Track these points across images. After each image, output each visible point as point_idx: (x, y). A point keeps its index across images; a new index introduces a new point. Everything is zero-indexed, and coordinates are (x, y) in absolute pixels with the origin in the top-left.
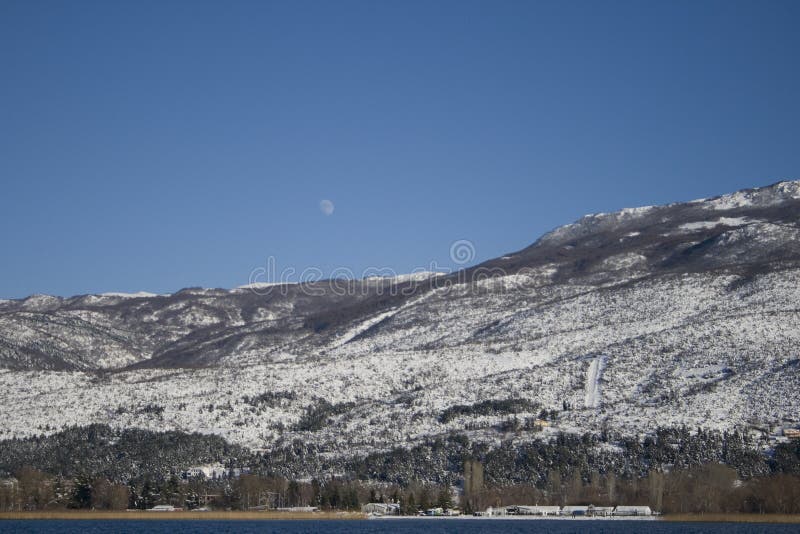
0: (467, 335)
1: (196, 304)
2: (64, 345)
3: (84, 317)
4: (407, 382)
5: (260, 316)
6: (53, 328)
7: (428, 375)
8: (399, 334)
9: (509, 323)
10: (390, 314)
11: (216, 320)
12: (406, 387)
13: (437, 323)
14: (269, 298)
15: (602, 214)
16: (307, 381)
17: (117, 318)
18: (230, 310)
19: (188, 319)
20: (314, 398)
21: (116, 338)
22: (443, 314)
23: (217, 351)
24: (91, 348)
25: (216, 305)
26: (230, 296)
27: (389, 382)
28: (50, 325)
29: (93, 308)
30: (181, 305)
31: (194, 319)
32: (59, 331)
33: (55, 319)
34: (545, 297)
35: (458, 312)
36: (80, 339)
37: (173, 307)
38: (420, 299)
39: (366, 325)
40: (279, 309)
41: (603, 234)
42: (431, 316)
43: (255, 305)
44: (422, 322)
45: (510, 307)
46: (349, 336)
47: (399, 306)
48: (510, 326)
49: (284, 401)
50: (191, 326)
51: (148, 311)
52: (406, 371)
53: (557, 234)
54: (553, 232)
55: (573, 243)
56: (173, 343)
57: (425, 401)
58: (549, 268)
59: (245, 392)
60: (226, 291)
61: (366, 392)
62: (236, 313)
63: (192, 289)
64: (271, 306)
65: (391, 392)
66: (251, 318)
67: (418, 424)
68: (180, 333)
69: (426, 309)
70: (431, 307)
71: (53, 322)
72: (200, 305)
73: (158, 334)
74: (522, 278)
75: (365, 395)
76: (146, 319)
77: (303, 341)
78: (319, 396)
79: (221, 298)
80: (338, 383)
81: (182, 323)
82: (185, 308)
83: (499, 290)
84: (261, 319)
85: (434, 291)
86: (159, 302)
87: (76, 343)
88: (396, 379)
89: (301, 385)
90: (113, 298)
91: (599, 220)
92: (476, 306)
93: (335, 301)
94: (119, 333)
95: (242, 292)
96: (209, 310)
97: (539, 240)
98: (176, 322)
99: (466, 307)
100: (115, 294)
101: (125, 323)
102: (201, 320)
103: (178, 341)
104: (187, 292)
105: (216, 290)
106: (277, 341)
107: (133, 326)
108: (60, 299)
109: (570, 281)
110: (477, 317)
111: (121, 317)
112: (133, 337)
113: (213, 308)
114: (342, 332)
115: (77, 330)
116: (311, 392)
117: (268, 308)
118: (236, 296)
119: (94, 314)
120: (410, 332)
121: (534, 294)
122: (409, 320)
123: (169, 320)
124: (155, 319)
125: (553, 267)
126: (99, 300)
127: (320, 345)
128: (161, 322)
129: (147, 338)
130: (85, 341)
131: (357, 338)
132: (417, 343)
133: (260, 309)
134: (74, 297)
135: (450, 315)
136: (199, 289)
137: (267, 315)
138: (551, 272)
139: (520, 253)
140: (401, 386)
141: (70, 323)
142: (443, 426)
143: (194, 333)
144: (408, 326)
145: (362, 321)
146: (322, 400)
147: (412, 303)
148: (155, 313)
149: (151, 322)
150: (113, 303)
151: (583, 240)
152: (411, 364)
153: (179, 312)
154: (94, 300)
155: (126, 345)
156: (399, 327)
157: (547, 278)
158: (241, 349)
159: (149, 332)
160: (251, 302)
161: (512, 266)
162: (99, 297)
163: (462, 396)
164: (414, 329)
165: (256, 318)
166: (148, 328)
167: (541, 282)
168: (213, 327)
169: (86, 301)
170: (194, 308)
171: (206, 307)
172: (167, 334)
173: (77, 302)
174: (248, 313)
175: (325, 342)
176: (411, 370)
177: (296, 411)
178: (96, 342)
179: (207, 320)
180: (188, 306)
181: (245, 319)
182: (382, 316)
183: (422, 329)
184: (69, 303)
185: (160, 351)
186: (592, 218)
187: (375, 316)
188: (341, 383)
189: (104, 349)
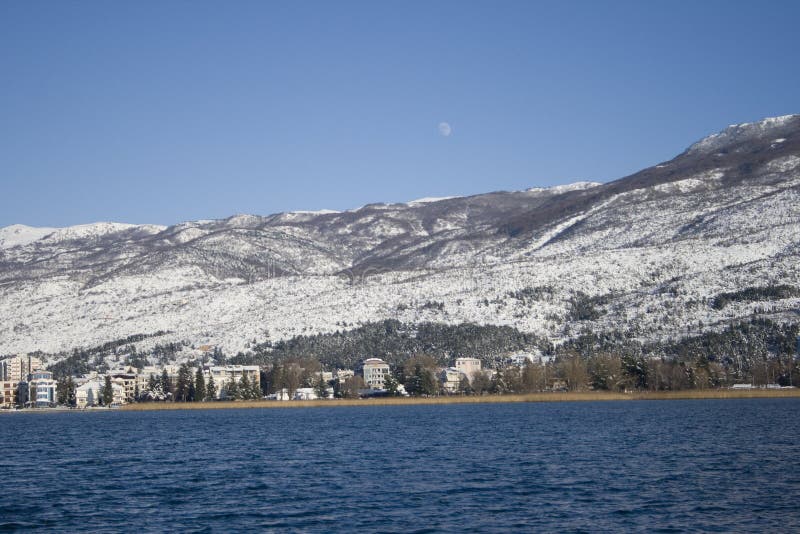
0: (672, 233)
1: (383, 217)
2: (277, 256)
3: (288, 232)
4: (653, 275)
5: (439, 226)
6: (266, 242)
7: (670, 267)
8: (596, 235)
9: (713, 220)
10: (580, 218)
11: (402, 231)
12: (654, 279)
13: (630, 224)
14: (445, 209)
15: (746, 124)
16: (560, 276)
17: (315, 231)
18: (412, 222)
19: (378, 231)
20: (572, 292)
21: (320, 249)
22: (633, 216)
23: (423, 256)
24: (300, 258)
25: (399, 217)
26: (409, 209)
27: (637, 275)
28: (263, 239)
29: (292, 224)
30: (370, 219)
31: (383, 230)
32: (271, 244)
33: (265, 234)
34: (726, 198)
35: (647, 214)
36: (290, 251)
37: (362, 221)
38: (605, 204)
39: (559, 229)
40: (455, 219)
41: (752, 141)
42: (622, 218)
43: (434, 217)
44: (617, 224)
45: (695, 207)
46: (546, 238)
47: (586, 211)
48: (716, 223)
49: (545, 295)
50: (381, 237)
51: (340, 225)
52: (648, 265)
53: (704, 143)
54: (700, 142)
55: (724, 151)
56: (368, 252)
57: (688, 289)
58: (717, 172)
59: (506, 288)
60: (406, 206)
61: (619, 285)
62: (417, 224)
63: (375, 204)
64: (448, 216)
65: (641, 284)
66: (432, 229)
67: (695, 311)
68: (374, 243)
69: (615, 212)
70: (620, 210)
71: (265, 236)
72: (386, 218)
73: (354, 244)
74: (695, 182)
75: (618, 287)
76: (340, 231)
77: (503, 245)
78: (576, 290)
79: (403, 211)
80: (589, 278)
81: (373, 234)
82: (373, 221)
83: (677, 193)
84: (441, 229)
85: (616, 196)
86: (349, 217)
87: (287, 255)
88: (642, 272)
89: (555, 280)
90: (305, 215)
91: (743, 130)
92: (662, 208)
93: (503, 211)
94: (322, 245)
95: (420, 205)
96: (394, 222)
97: (689, 149)
98: (367, 233)
99: (652, 209)
100: (307, 212)
101: (322, 236)
102: (389, 231)
103: (373, 250)
104: (372, 207)
105: (397, 205)
106: (477, 246)
107: (331, 238)
108: (259, 217)
109: (743, 182)
110: (668, 218)
111: (319, 231)
112: (333, 248)
113: (399, 221)
114: (538, 236)
115: (286, 243)
116: (567, 287)
117: (445, 219)
118: (415, 210)
119: (296, 229)
120: (607, 233)
121: (714, 196)
122: (602, 222)
123: (361, 232)
124: (349, 232)
125: (720, 171)
126: (293, 217)
127: (520, 247)
128: (354, 234)
129: (345, 248)
130: (295, 252)
131: (553, 241)
132: (620, 242)
133: (439, 220)
134: (271, 216)
135: (640, 217)
136: (381, 204)
137: (445, 225)
138: (718, 176)
139: (672, 161)
140: (648, 278)
141: (279, 236)
142: (720, 312)
143: (385, 242)
144: (602, 228)
145: (555, 225)
146: (580, 293)
147: (598, 208)
148: (348, 226)
149: (346, 234)
150: (305, 219)
151: (733, 147)
152: (651, 259)
153: (368, 225)
154: (289, 217)
155: (330, 254)
156: (593, 229)
157: (717, 181)
158: (445, 254)
159: (346, 243)
160: (431, 214)
161: (673, 173)
162: (294, 214)
163: (720, 285)
164: (610, 230)
165: (437, 229)
166: (344, 239)
167: (713, 185)
168: (400, 237)
169: (282, 218)
170: (381, 221)
171: (392, 220)
172: (362, 244)
173: (275, 220)
174: (428, 224)
175: (524, 245)
176: (653, 264)
177: (560, 304)
178: (304, 253)
179: (395, 231)
180: (377, 219)
181: (427, 229)
182: (573, 221)
183: (618, 230)
184: (268, 220)
185: (358, 259)
186: (737, 128)
187: (566, 220)
188: (592, 277)
189: (311, 260)
